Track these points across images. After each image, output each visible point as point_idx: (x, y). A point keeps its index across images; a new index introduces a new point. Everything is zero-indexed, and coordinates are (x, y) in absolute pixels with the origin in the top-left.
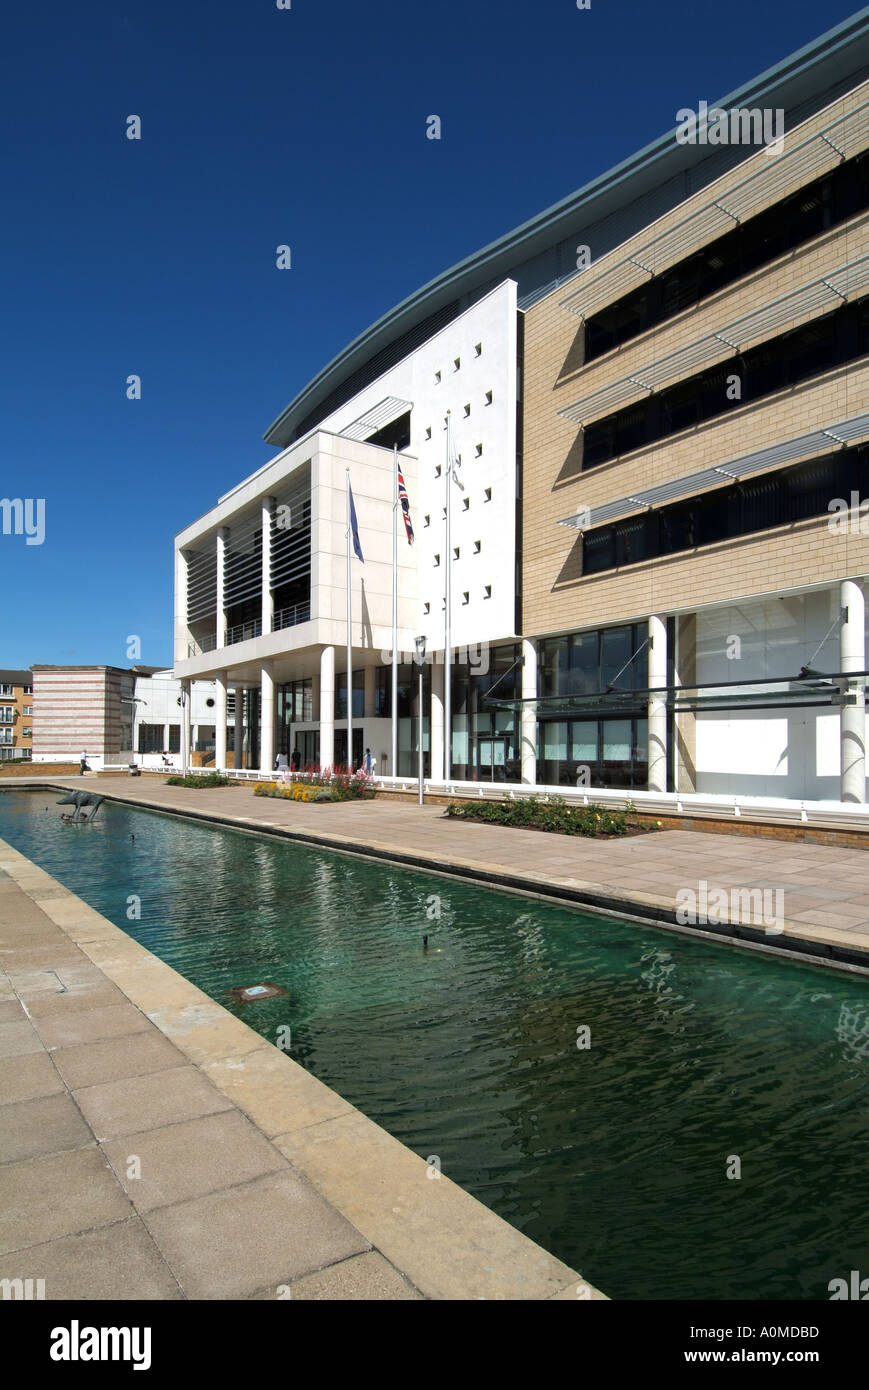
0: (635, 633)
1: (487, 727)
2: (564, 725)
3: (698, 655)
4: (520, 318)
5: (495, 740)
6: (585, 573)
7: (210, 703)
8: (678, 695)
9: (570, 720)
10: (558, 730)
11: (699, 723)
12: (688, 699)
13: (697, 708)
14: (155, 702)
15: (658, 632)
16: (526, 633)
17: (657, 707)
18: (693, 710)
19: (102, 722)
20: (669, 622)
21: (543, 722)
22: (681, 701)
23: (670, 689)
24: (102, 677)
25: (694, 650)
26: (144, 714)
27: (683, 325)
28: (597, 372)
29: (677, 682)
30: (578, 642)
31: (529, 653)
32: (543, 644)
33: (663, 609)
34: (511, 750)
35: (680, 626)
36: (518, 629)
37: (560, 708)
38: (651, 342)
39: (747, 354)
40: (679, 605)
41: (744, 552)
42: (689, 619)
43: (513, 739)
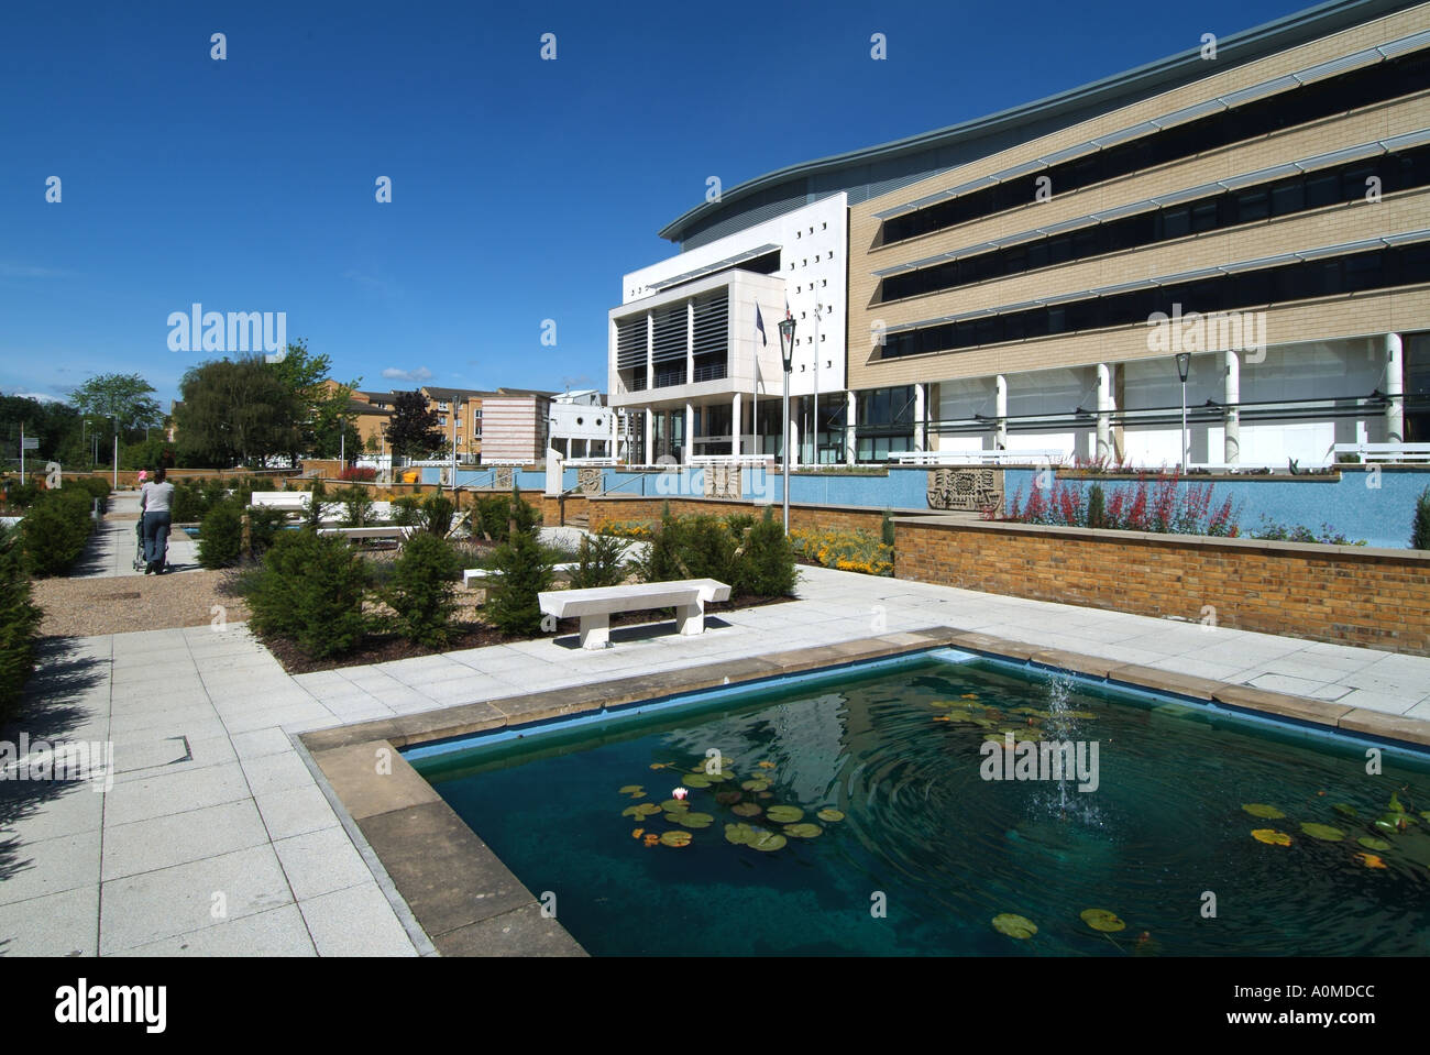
0: (909, 390)
1: (824, 441)
2: (871, 440)
3: (941, 403)
4: (849, 210)
5: (829, 449)
6: (883, 358)
7: (599, 422)
8: (930, 425)
9: (874, 437)
10: (867, 443)
11: (941, 439)
12: (936, 426)
13: (940, 431)
14: (564, 421)
15: (919, 392)
16: (849, 389)
17: (919, 431)
18: (938, 432)
19: (533, 436)
20: (926, 387)
21: (859, 438)
22: (931, 428)
23: (926, 422)
24: (533, 402)
25: (938, 401)
26: (556, 431)
27: (931, 238)
28: (891, 250)
29: (929, 419)
30: (878, 393)
31: (852, 399)
32: (859, 394)
33: (921, 381)
34: (840, 455)
35: (932, 390)
36: (846, 387)
37: (868, 430)
38: (917, 243)
39: (961, 261)
40: (930, 379)
41: (958, 356)
42: (936, 386)
43: (840, 448)
